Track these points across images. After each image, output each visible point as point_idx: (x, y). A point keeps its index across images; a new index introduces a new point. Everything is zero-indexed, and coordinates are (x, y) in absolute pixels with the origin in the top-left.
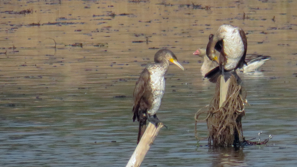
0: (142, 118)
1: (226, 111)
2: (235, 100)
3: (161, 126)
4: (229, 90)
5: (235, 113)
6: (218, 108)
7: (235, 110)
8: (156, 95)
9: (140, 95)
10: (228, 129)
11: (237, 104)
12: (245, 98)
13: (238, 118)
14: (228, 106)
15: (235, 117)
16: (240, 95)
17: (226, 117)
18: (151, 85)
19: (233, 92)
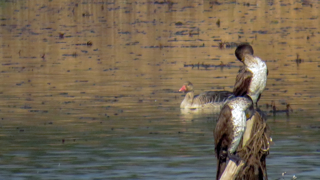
0: (222, 156)
1: (250, 150)
2: (259, 138)
3: (242, 164)
4: (253, 128)
5: (260, 152)
6: (242, 146)
7: (259, 149)
8: (237, 133)
9: (222, 133)
10: (252, 169)
11: (261, 142)
12: (270, 136)
13: (262, 157)
14: (252, 144)
15: (260, 156)
16: (265, 133)
17: (250, 156)
18: (233, 121)
19: (258, 130)
